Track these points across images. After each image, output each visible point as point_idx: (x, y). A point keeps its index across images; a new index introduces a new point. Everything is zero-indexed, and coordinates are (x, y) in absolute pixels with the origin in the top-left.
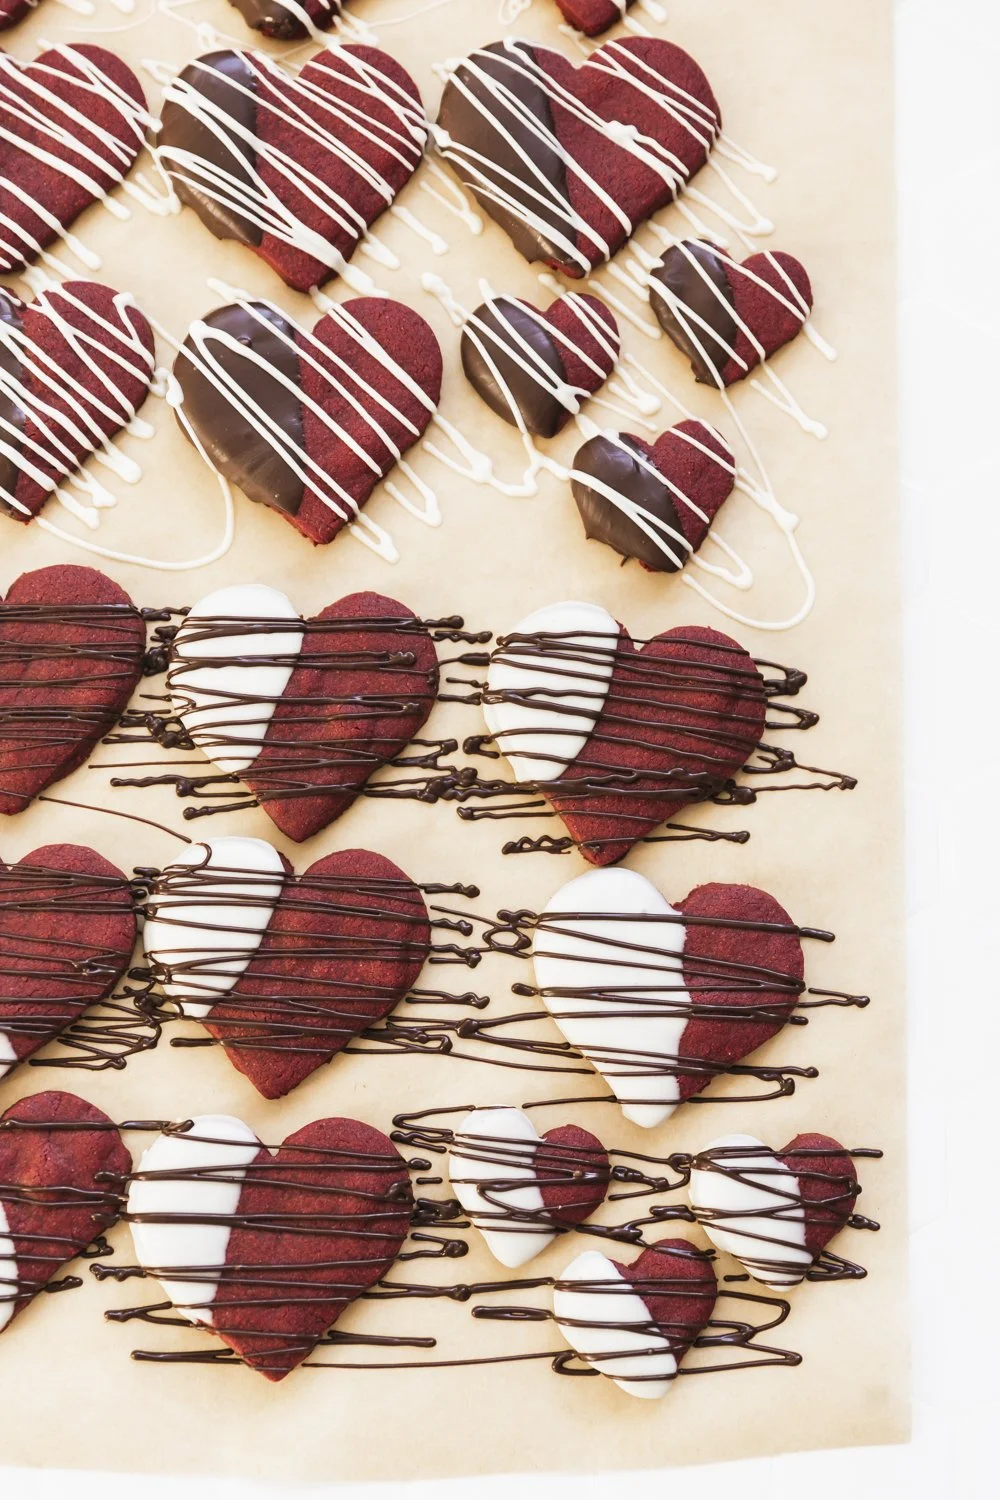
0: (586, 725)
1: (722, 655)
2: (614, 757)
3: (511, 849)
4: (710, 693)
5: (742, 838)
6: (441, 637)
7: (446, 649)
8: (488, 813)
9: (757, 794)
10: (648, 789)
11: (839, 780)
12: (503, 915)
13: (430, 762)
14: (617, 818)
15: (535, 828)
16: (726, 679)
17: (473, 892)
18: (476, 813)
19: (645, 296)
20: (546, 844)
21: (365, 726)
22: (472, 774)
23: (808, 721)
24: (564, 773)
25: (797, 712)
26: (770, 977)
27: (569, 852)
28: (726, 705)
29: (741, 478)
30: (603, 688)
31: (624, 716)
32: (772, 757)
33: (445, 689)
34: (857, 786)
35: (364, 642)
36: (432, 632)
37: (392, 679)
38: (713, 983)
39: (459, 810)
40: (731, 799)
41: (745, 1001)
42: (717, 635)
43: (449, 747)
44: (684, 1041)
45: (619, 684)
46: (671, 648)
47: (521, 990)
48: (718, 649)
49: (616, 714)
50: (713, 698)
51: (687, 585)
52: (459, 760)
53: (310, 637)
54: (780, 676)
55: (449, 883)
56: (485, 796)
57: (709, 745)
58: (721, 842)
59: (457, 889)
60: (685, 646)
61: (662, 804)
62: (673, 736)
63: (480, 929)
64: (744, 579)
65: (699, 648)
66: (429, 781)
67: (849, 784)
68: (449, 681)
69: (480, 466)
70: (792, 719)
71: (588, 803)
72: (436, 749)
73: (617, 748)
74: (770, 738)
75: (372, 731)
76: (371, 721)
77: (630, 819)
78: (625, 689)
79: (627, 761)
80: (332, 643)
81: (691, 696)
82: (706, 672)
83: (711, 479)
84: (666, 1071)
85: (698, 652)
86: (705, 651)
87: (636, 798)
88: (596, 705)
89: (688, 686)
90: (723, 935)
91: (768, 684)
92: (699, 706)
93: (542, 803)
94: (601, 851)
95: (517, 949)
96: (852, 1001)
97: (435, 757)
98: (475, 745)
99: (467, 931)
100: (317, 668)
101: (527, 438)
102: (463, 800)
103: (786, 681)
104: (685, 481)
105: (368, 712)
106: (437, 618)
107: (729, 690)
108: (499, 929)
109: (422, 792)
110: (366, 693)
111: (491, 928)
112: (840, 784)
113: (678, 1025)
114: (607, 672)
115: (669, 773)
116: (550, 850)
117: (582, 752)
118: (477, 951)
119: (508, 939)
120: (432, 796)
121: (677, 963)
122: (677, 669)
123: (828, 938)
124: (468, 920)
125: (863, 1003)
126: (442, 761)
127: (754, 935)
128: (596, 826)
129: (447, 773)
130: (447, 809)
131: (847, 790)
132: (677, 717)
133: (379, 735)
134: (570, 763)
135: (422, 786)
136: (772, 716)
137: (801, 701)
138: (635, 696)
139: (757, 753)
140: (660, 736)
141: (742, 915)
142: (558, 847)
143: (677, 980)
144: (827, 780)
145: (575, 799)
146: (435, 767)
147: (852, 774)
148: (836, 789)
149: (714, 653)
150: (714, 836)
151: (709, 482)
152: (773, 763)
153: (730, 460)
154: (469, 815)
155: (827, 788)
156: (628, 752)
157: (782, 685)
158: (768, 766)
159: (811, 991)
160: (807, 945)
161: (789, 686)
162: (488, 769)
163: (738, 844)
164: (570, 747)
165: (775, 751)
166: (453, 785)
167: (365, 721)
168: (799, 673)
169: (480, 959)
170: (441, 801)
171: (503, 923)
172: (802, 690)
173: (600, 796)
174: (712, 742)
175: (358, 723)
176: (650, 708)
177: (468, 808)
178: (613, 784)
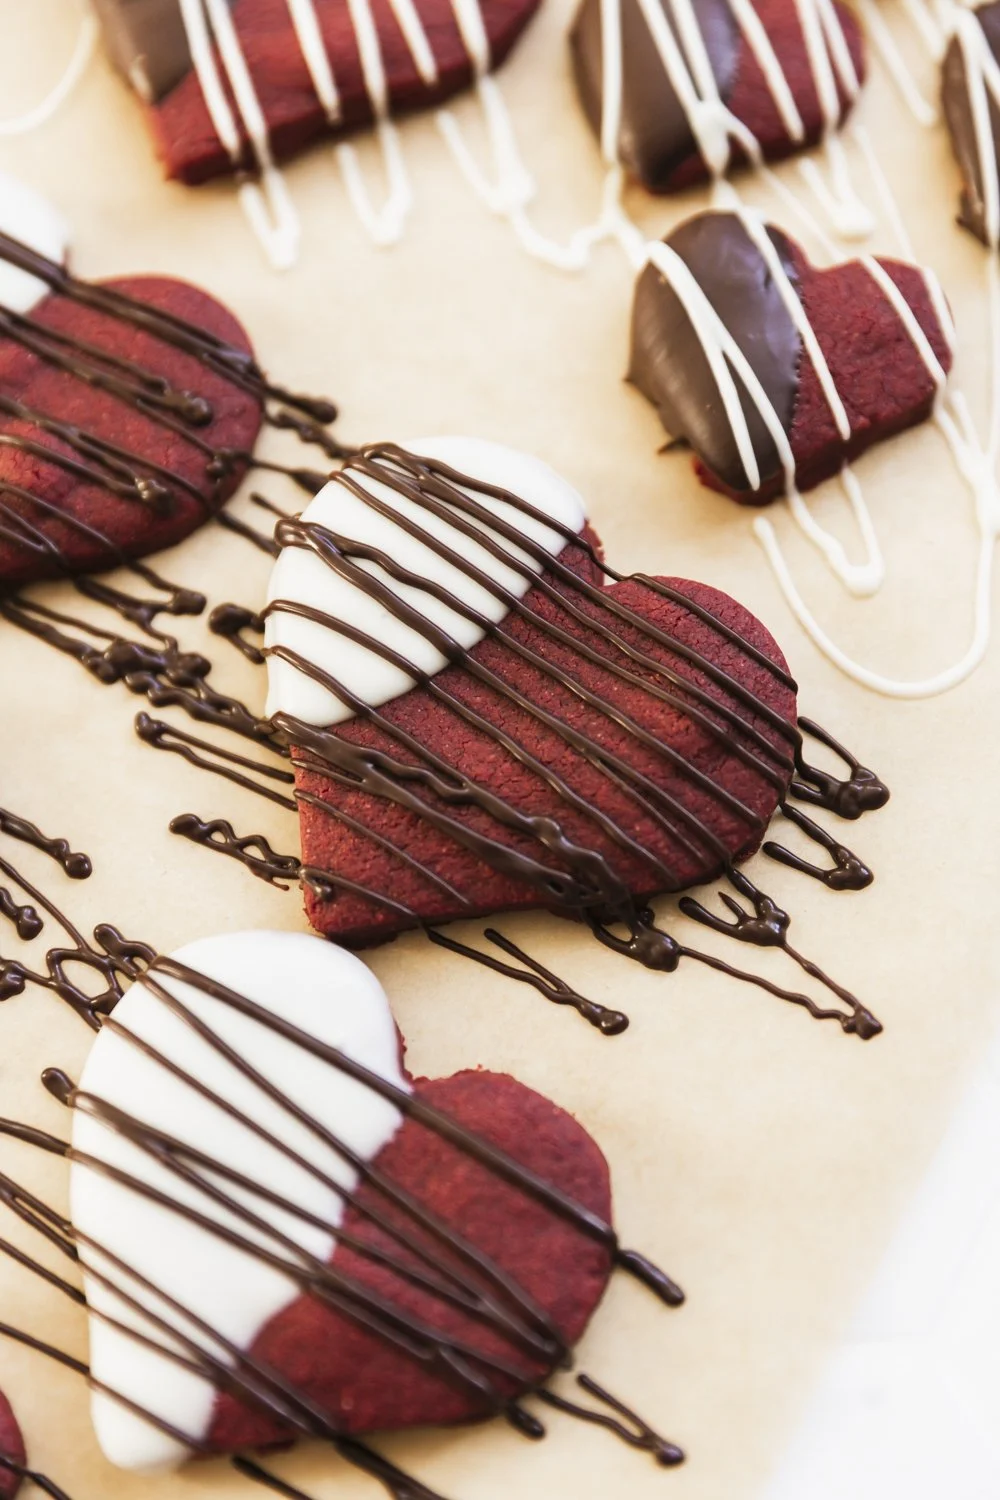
0: (428, 659)
1: (743, 663)
2: (446, 740)
3: (187, 827)
4: (683, 714)
5: (612, 1024)
6: (284, 423)
7: (280, 447)
8: (186, 747)
9: (683, 960)
10: (475, 827)
11: (849, 1011)
12: (104, 934)
13: (144, 613)
14: (388, 851)
15: (252, 815)
16: (727, 705)
17: (79, 868)
18: (167, 739)
19: (938, 49)
20: (254, 852)
21: (53, 479)
22: (200, 668)
23: (849, 876)
24: (340, 724)
25: (834, 849)
26: (504, 1297)
27: (286, 888)
28: (701, 750)
29: (950, 410)
30: (493, 610)
31: (505, 680)
32: (748, 907)
33: (241, 509)
34: (876, 1040)
35: (138, 349)
36: (274, 408)
37: (149, 430)
38: (392, 1250)
39: (142, 718)
40: (630, 943)
41: (434, 1317)
42: (753, 624)
43: (188, 604)
44: (274, 1329)
45: (525, 618)
46: (655, 602)
47: (57, 1084)
48: (743, 648)
49: (493, 670)
50: (682, 724)
51: (756, 539)
52: (192, 635)
53: (58, 301)
54: (840, 773)
55: (50, 833)
56: (198, 715)
57: (630, 809)
58: (569, 1012)
59: (55, 849)
60: (684, 611)
61: (486, 871)
62: (572, 758)
63: (53, 937)
64: (861, 576)
65: (705, 629)
66: (119, 642)
67: (864, 1027)
68: (258, 501)
69: (513, 186)
70: (821, 859)
71: (351, 799)
72: (165, 597)
73: (460, 730)
74: (760, 872)
75: (61, 496)
76: (70, 477)
77: (412, 867)
78: (533, 635)
79: (467, 760)
80: (88, 328)
81: (644, 702)
82: (695, 673)
83: (890, 367)
84: (203, 1365)
85: (701, 633)
86: (716, 639)
87: (447, 834)
88: (464, 634)
89: (648, 683)
90: (463, 1169)
91: (807, 773)
92: (649, 726)
93: (289, 779)
94: (329, 898)
95: (94, 1008)
96: (647, 1440)
97: (157, 609)
98: (233, 623)
99: (29, 931)
100: (34, 350)
101: (615, 179)
102: (159, 703)
103: (844, 785)
104: (840, 345)
105: (77, 461)
106: (295, 388)
107: (720, 728)
108: (82, 955)
109: (95, 653)
110: (91, 432)
111: (71, 945)
112: (847, 1018)
113: (275, 1292)
114: (515, 585)
115: (529, 820)
116: (256, 867)
117: (392, 703)
118: (26, 975)
119: (89, 981)
120: (110, 669)
121: (346, 1177)
122: (646, 644)
123: (670, 1296)
124: (43, 914)
125: (670, 1459)
126: (163, 623)
127: (521, 1201)
128: (344, 847)
129: (158, 646)
130: (122, 705)
131: (854, 1038)
132: (598, 729)
133: (70, 509)
134: (360, 712)
135: (102, 645)
136: (783, 834)
137: (855, 835)
138: (545, 653)
139: (723, 887)
140: (547, 747)
141: (522, 1154)
142: (273, 868)
143: (329, 1208)
144: (827, 1000)
145: (336, 781)
146: (144, 625)
147: (879, 1012)
148: (834, 1025)
149: (730, 650)
150: (562, 995)
151: (883, 369)
152: (743, 917)
153: (944, 356)
154: (152, 734)
155: (820, 1015)
156: (475, 745)
157: (834, 788)
158: (731, 919)
159: (584, 1382)
160: (622, 1289)
161: (845, 795)
162: (230, 674)
163: (596, 1031)
164: (377, 682)
165: (758, 898)
166: (157, 670)
167: (59, 472)
168: (875, 782)
169: (17, 990)
170: (119, 689)
171: (98, 948)
172: (868, 818)
173: (381, 799)
174: (639, 805)
175: (45, 469)
176: (559, 690)
177: (159, 723)
178: (417, 789)
